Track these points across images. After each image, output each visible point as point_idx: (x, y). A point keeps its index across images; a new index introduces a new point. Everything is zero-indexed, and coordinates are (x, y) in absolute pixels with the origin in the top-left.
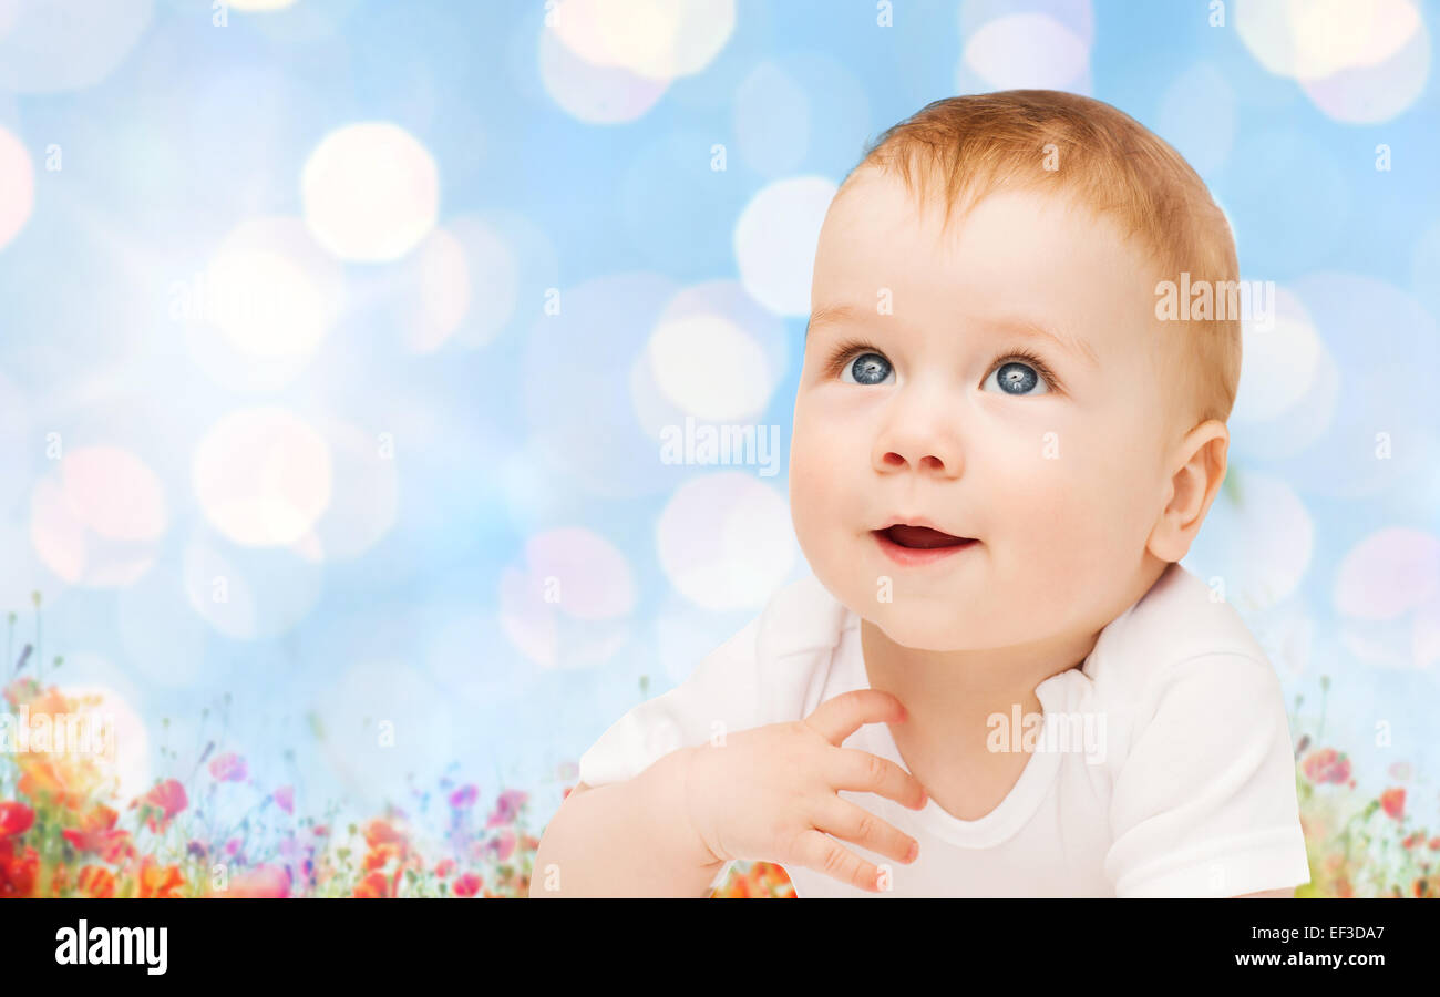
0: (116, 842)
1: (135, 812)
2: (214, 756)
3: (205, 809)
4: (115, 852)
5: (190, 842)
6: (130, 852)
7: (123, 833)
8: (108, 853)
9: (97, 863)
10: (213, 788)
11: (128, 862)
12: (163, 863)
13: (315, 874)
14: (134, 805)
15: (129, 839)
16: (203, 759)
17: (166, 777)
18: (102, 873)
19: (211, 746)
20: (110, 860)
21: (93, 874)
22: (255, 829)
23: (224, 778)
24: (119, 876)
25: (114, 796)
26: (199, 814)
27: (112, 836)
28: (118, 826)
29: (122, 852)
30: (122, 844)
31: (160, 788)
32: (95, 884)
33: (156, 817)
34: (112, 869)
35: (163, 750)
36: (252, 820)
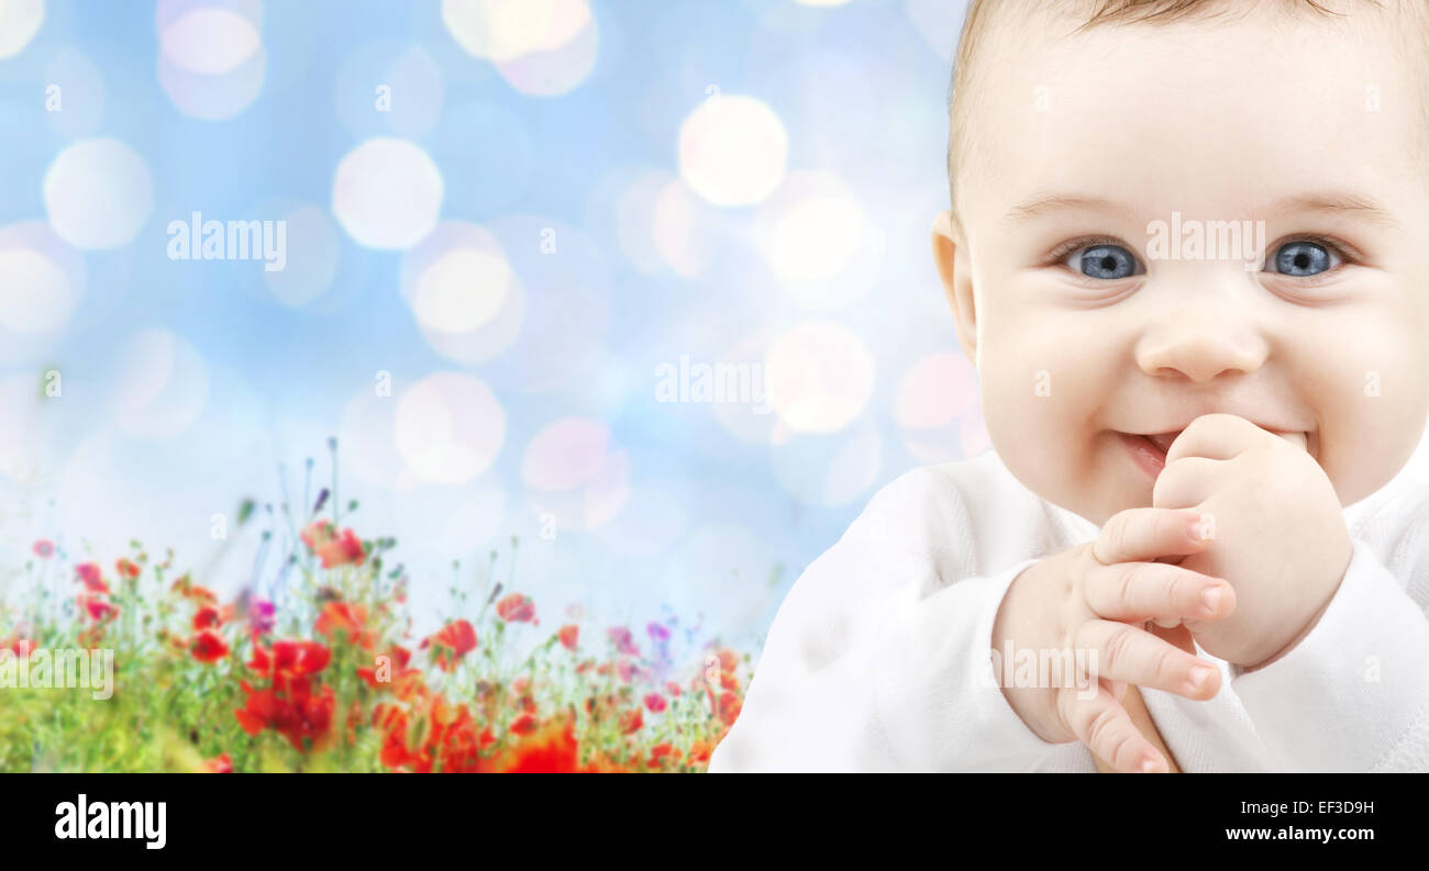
0: (408, 681)
1: (427, 652)
2: (500, 598)
3: (493, 648)
4: (408, 690)
5: (479, 680)
6: (422, 691)
7: (415, 671)
8: (401, 691)
9: (389, 701)
10: (500, 628)
11: (419, 699)
12: (453, 700)
13: (599, 711)
14: (425, 644)
15: (420, 678)
16: (491, 600)
17: (456, 617)
18: (395, 711)
19: (498, 588)
20: (402, 698)
21: (386, 712)
22: (541, 667)
23: (512, 619)
24: (411, 713)
25: (406, 636)
26: (488, 653)
27: (404, 675)
28: (411, 665)
29: (414, 690)
30: (414, 682)
31: (451, 629)
32: (389, 721)
33: (446, 657)
34: (404, 707)
35: (453, 591)
36: (538, 660)
